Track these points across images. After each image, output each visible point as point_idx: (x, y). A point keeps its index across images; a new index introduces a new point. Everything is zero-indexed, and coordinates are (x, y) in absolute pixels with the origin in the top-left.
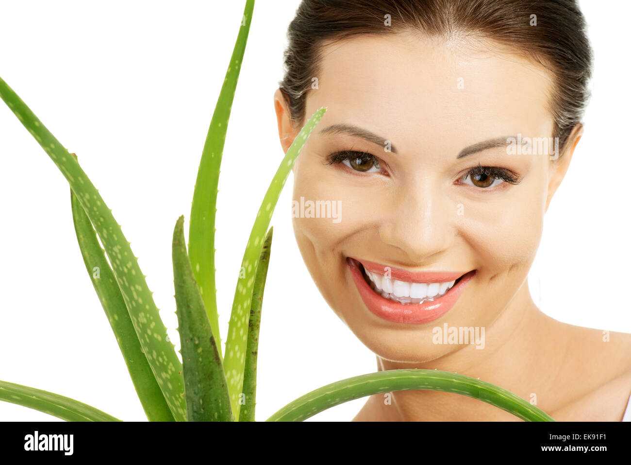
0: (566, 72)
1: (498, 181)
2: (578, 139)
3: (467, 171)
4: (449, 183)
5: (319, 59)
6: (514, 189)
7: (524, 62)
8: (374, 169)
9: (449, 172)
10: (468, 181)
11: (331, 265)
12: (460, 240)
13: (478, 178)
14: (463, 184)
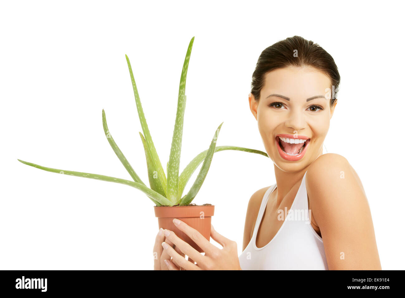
0: (334, 80)
1: (318, 110)
2: (336, 103)
3: (309, 107)
4: (304, 110)
5: (265, 78)
6: (322, 112)
7: (323, 74)
8: (283, 107)
9: (304, 106)
10: (309, 109)
11: (271, 139)
12: (308, 127)
13: (312, 109)
14: (308, 110)
